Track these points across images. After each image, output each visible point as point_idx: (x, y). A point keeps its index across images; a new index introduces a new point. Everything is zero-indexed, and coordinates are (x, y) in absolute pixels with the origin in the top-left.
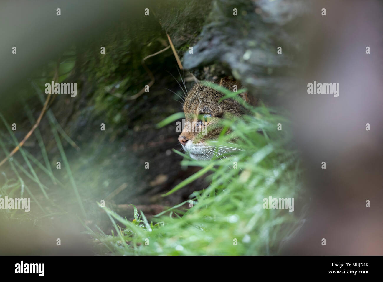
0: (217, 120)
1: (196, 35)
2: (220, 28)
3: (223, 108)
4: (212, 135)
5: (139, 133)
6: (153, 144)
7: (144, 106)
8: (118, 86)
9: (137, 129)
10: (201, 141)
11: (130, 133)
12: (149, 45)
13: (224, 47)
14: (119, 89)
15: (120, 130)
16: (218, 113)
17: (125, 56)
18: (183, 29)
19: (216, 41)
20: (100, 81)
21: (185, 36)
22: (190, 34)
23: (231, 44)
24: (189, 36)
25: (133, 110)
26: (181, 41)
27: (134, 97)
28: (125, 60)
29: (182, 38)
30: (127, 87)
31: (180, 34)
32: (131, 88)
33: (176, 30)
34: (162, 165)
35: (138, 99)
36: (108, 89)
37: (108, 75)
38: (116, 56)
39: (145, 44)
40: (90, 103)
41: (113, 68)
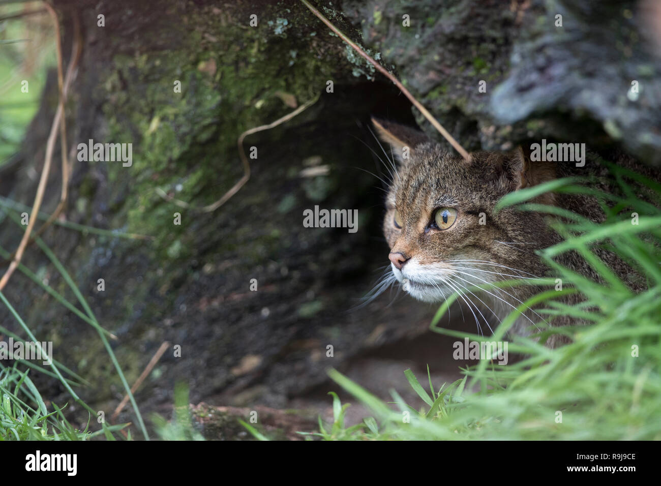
0: (469, 219)
1: (462, 68)
2: (566, 45)
3: (481, 198)
4: (456, 249)
5: (211, 277)
6: (236, 297)
7: (224, 226)
8: (179, 188)
9: (208, 268)
10: (435, 260)
11: (196, 276)
12: (259, 104)
13: (577, 79)
14: (183, 193)
15: (177, 273)
16: (472, 206)
17: (206, 127)
18: (436, 58)
19: (558, 70)
20: (140, 178)
21: (440, 72)
22: (450, 67)
23: (590, 75)
24: (448, 71)
25: (205, 232)
26: (430, 81)
27: (212, 207)
28: (204, 136)
29: (432, 75)
30: (197, 190)
31: (429, 68)
32: (204, 192)
33: (419, 61)
34: (251, 336)
35: (216, 212)
36: (162, 192)
37: (162, 167)
38: (184, 129)
39: (247, 103)
40: (116, 221)
41: (176, 152)
